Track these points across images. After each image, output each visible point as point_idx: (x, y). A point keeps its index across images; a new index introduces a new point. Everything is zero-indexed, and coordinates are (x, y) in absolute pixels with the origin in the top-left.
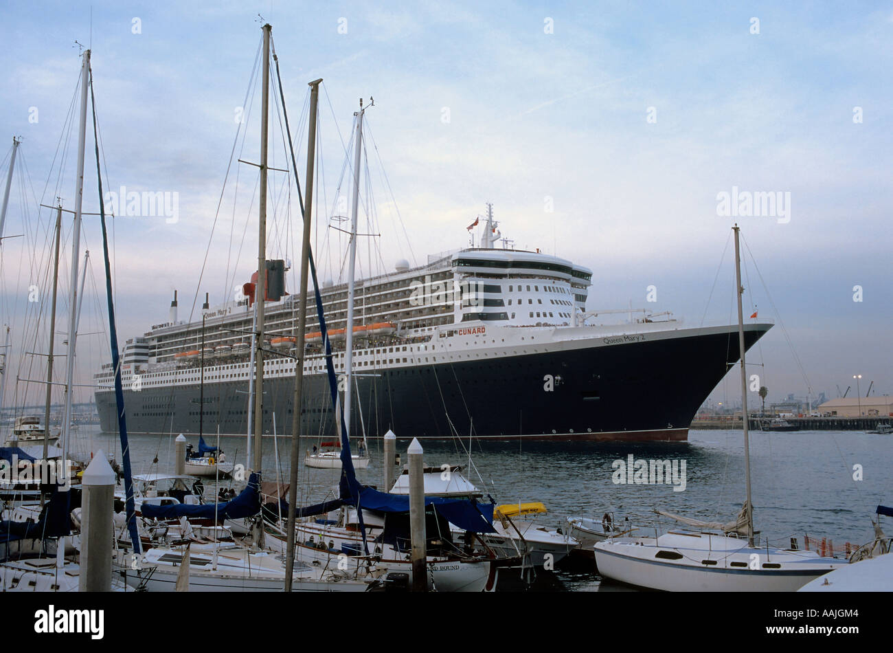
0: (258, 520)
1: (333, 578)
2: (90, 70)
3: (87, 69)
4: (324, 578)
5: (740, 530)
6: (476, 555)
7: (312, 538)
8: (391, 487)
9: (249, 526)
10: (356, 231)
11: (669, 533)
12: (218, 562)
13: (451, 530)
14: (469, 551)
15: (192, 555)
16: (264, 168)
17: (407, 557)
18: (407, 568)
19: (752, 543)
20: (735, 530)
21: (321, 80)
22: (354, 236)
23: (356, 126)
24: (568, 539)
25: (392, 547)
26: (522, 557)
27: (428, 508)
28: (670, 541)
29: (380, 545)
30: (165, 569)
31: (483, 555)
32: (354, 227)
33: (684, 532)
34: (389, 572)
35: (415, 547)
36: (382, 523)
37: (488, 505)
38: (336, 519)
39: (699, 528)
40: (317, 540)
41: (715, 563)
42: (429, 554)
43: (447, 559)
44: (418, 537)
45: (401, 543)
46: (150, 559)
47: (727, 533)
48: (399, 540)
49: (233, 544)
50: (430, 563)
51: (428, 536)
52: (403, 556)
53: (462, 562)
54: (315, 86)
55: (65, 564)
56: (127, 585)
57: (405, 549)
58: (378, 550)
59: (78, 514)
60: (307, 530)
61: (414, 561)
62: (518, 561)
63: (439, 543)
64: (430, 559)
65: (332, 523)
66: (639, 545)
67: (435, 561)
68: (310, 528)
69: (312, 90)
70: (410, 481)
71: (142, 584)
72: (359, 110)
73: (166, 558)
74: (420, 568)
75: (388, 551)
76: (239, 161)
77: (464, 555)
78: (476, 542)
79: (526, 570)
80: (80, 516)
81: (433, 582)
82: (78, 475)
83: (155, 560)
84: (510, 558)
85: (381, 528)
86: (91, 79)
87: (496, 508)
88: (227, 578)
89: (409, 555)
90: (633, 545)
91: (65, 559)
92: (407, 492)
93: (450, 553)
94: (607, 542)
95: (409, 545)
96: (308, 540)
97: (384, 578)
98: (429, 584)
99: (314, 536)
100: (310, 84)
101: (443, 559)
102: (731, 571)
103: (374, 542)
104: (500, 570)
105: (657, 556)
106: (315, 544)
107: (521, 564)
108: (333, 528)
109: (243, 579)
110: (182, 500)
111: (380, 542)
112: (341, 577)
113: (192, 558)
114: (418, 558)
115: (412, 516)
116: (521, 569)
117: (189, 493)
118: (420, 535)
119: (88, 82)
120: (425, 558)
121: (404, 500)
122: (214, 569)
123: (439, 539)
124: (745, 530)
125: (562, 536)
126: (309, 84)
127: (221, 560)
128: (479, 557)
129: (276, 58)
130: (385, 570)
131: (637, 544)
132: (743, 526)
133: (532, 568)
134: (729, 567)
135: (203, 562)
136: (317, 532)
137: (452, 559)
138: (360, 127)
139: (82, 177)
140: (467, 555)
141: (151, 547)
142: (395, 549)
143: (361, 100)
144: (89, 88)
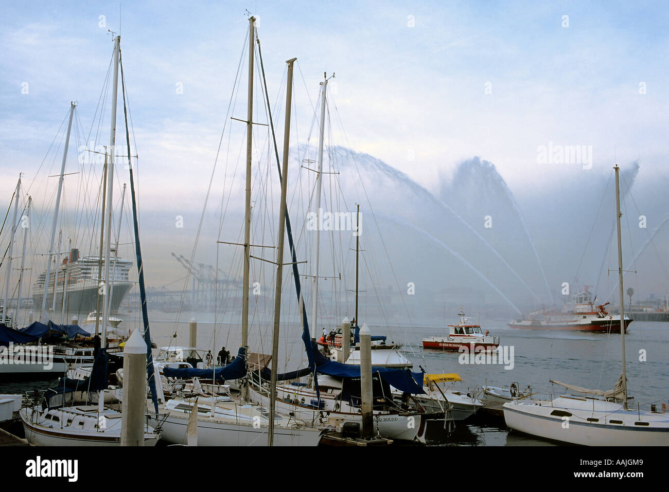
0: (245, 381)
1: (296, 426)
2: (120, 51)
3: (118, 50)
4: (289, 425)
5: (617, 396)
6: (410, 410)
7: (289, 396)
8: (346, 359)
9: (238, 385)
10: (322, 170)
11: (561, 397)
12: (216, 411)
13: (392, 392)
14: (405, 408)
15: (199, 406)
16: (250, 123)
17: (359, 411)
18: (359, 419)
19: (626, 406)
20: (612, 396)
21: (296, 59)
22: (320, 174)
23: (322, 92)
24: (475, 401)
25: (348, 403)
26: (445, 413)
27: (375, 375)
28: (562, 403)
29: (339, 402)
30: (178, 415)
31: (415, 410)
32: (320, 167)
33: (573, 397)
34: (345, 422)
35: (364, 403)
36: (340, 386)
37: (420, 374)
38: (307, 382)
39: (585, 394)
40: (292, 398)
41: (597, 420)
42: (375, 409)
43: (389, 413)
44: (367, 396)
45: (355, 400)
46: (169, 407)
47: (607, 398)
48: (353, 398)
49: (228, 398)
50: (376, 415)
51: (374, 395)
52: (356, 410)
53: (400, 415)
54: (291, 63)
55: (104, 410)
56: (149, 426)
57: (358, 405)
58: (338, 406)
59: (121, 373)
60: (285, 390)
61: (364, 413)
62: (442, 415)
63: (382, 400)
64: (375, 412)
65: (304, 385)
66: (538, 406)
67: (380, 414)
68: (288, 389)
69: (289, 66)
70: (361, 354)
71: (159, 425)
72: (323, 80)
73: (180, 406)
74: (368, 419)
75: (345, 406)
76: (231, 118)
77: (401, 410)
78: (411, 401)
79: (448, 422)
80: (122, 375)
81: (378, 430)
82: (120, 345)
83: (172, 408)
84: (436, 413)
85: (340, 389)
86: (121, 58)
87: (425, 375)
88: (221, 423)
89: (360, 409)
90: (534, 405)
91: (104, 406)
92: (359, 363)
93: (391, 408)
94: (512, 403)
95: (360, 402)
96: (286, 397)
97: (341, 425)
98: (374, 430)
99: (290, 394)
100: (288, 62)
101: (386, 413)
102: (610, 427)
103: (334, 399)
104: (428, 422)
105: (552, 414)
106: (292, 400)
107: (444, 418)
108: (304, 389)
109: (232, 424)
110: (195, 366)
111: (339, 399)
112: (302, 425)
113: (199, 408)
114: (366, 412)
115: (363, 380)
116: (444, 421)
117: (201, 360)
118: (368, 395)
119: (118, 60)
120: (372, 412)
121: (356, 369)
122: (212, 416)
123: (383, 398)
124: (620, 396)
125: (470, 399)
126: (286, 62)
127: (217, 409)
128: (413, 412)
129: (258, 42)
130: (342, 420)
131: (537, 404)
132: (619, 393)
133: (453, 421)
134: (608, 423)
135: (205, 411)
136: (293, 391)
137: (393, 413)
138: (324, 93)
139: (115, 129)
140: (405, 411)
141: (171, 398)
142: (351, 405)
143: (325, 73)
144: (120, 64)
